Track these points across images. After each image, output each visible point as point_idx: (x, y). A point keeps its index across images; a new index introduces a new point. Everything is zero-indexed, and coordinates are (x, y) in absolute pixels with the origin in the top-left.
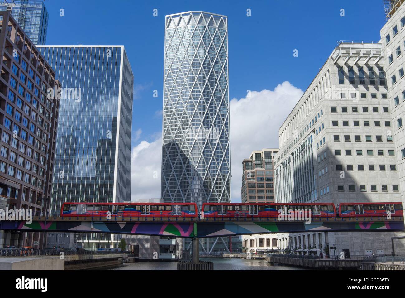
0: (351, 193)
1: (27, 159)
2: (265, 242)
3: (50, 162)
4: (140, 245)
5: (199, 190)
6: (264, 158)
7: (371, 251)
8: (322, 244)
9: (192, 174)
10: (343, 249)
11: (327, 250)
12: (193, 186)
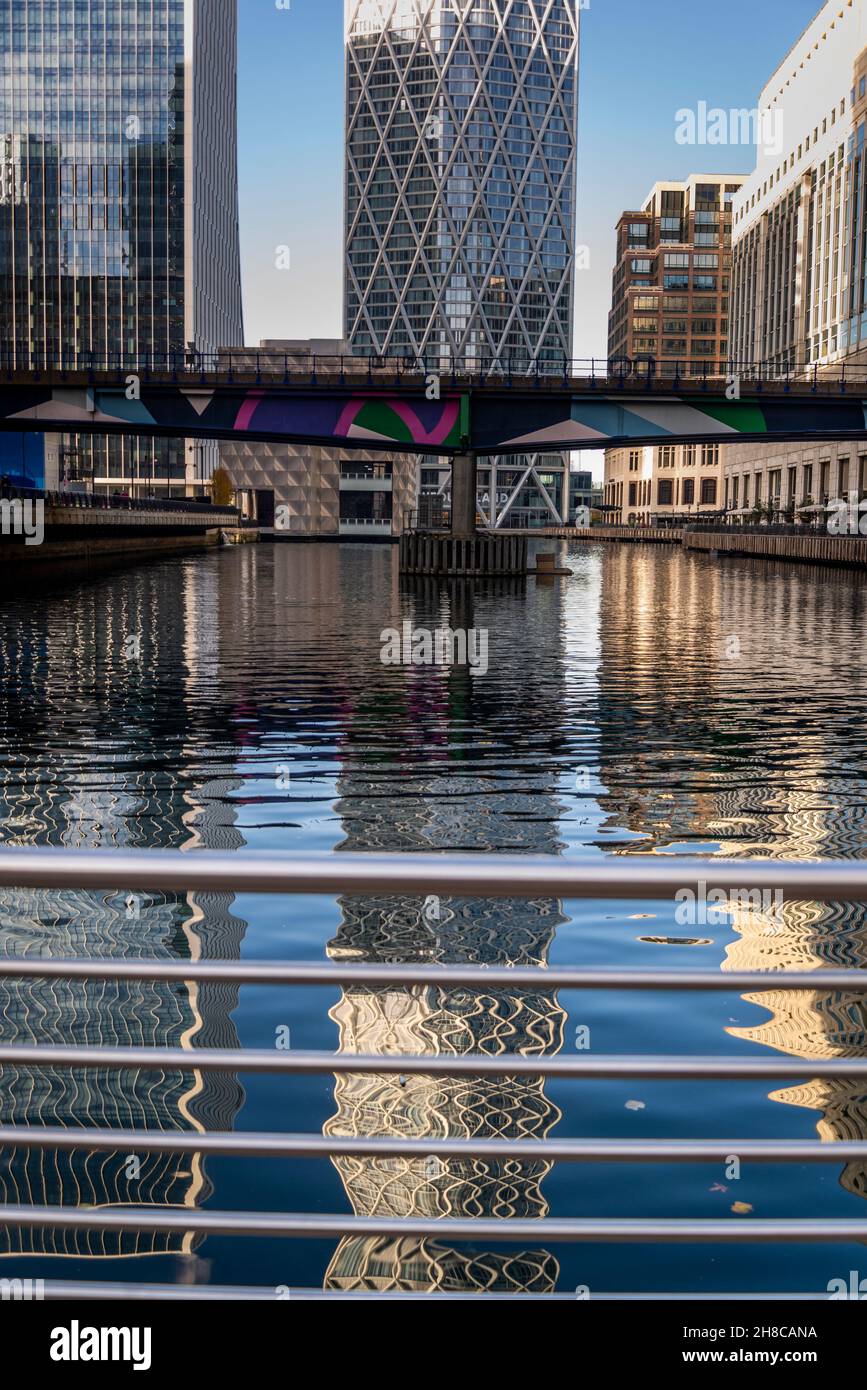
2: (678, 491)
4: (276, 491)
5: (468, 319)
6: (692, 207)
9: (444, 265)
12: (448, 306)
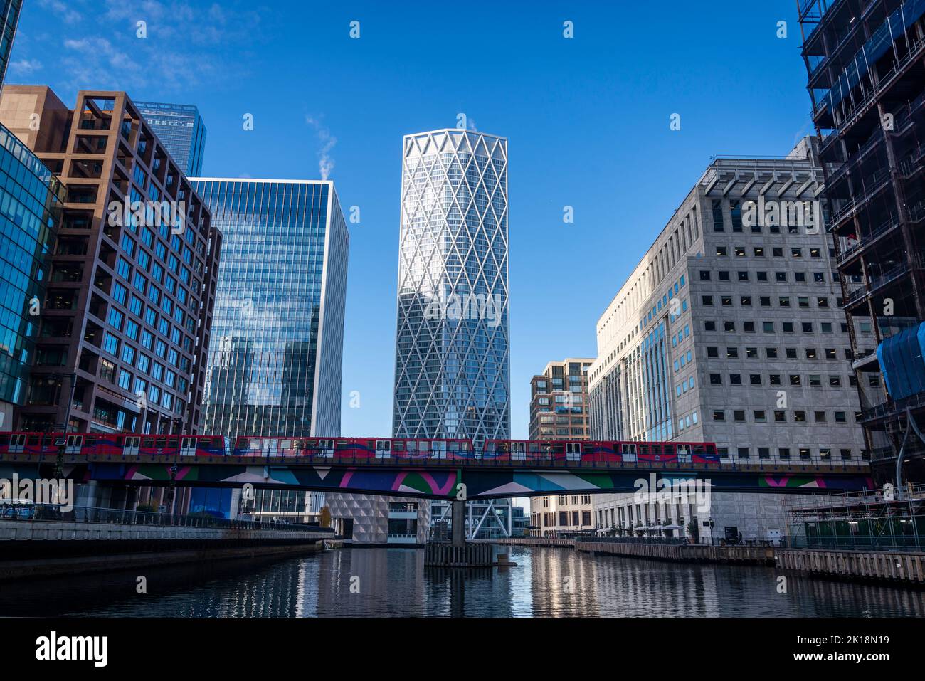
0: (739, 424)
1: (155, 361)
2: (570, 518)
3: (198, 370)
4: (354, 519)
5: (457, 428)
6: (568, 373)
7: (779, 531)
8: (683, 518)
9: (444, 401)
10: (725, 527)
11: (694, 529)
12: (446, 421)
